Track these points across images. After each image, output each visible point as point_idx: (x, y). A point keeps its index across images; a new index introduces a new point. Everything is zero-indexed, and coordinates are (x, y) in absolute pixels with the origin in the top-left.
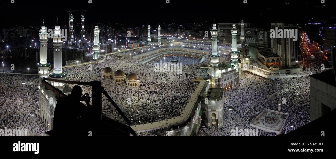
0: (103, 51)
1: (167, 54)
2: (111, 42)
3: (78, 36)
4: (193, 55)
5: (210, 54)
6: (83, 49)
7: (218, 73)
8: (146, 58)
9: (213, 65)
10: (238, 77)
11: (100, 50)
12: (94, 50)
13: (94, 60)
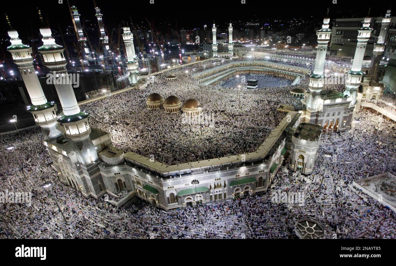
0: (144, 70)
1: (242, 71)
2: (156, 55)
3: (97, 49)
4: (283, 74)
5: (309, 72)
6: (111, 71)
7: (319, 104)
8: (211, 77)
9: (312, 91)
10: (352, 114)
11: (140, 69)
12: (130, 70)
13: (132, 85)
